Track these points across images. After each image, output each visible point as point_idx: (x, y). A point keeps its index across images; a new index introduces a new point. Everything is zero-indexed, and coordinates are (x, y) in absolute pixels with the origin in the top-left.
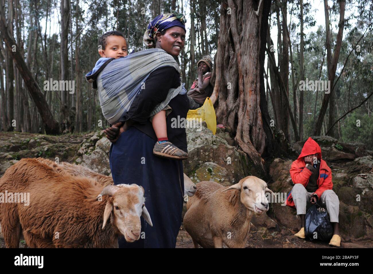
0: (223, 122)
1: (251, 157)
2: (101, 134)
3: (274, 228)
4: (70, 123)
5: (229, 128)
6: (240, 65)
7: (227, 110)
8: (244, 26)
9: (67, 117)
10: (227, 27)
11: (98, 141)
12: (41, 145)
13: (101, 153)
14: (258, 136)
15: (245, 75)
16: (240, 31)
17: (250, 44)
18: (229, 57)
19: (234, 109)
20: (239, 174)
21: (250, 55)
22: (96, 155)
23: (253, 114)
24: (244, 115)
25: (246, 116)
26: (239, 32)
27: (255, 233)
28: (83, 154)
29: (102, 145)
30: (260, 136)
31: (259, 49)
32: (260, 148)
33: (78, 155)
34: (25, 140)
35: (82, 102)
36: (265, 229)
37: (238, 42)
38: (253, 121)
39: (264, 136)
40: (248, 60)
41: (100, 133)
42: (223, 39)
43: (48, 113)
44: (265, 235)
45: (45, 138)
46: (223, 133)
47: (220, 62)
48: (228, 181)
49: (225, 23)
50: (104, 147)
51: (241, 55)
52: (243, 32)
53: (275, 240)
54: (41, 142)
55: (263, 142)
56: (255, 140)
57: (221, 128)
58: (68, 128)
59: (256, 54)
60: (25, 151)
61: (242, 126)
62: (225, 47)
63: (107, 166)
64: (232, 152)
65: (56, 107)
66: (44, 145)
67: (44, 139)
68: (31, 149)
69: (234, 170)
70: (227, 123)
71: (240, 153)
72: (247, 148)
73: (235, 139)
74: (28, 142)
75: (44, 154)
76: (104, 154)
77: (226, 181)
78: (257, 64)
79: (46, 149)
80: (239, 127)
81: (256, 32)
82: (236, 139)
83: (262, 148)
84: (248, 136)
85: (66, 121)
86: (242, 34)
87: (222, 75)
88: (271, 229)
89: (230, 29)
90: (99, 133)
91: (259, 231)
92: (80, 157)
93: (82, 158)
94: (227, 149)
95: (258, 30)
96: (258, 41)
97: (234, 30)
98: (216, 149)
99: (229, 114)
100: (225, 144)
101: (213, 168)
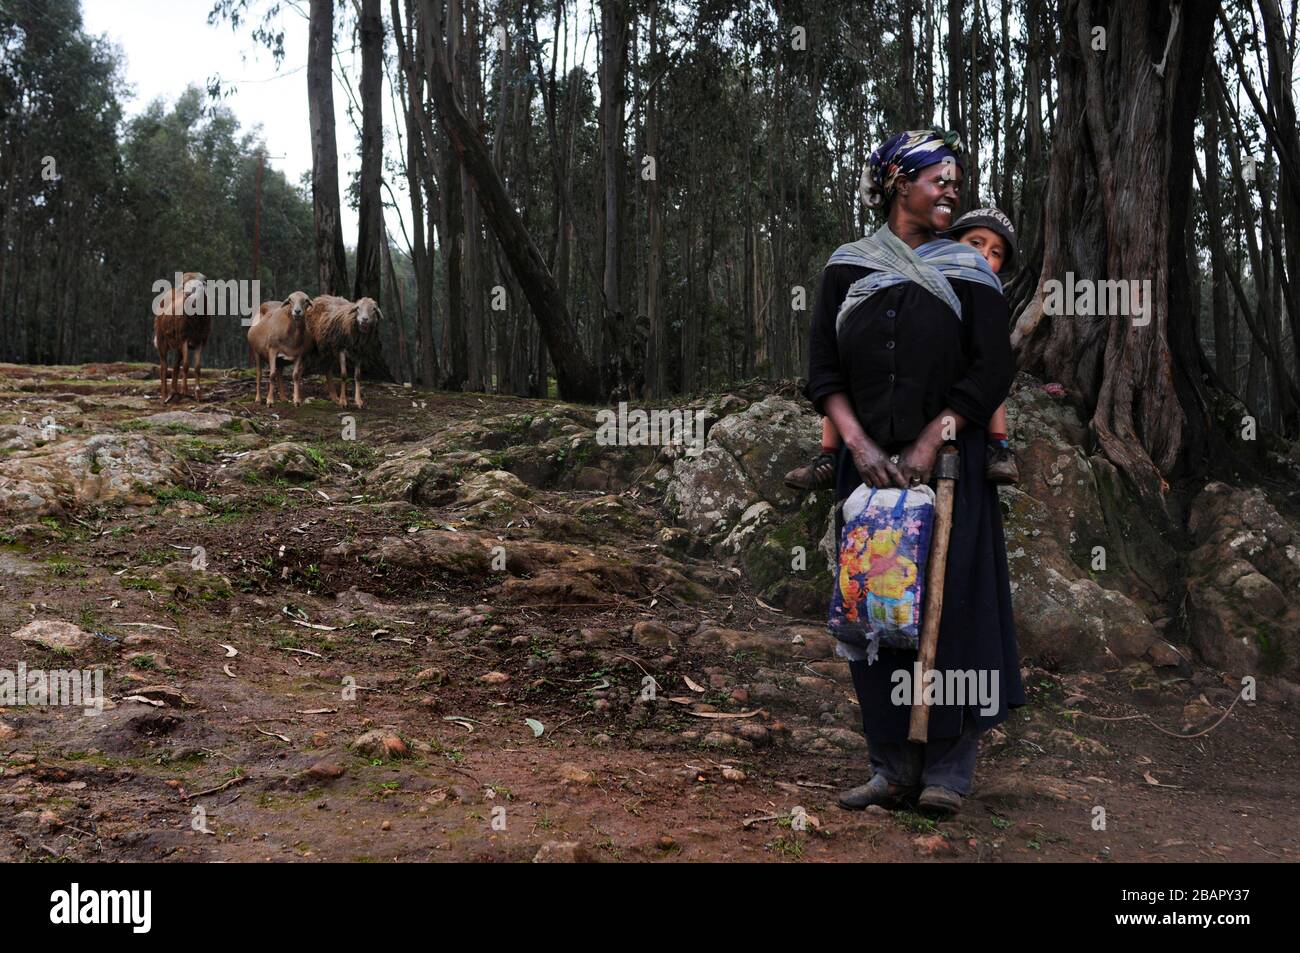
0: (1066, 377)
1: (1132, 475)
2: (723, 406)
3: (1174, 666)
4: (632, 366)
5: (1078, 393)
6: (1112, 216)
7: (1075, 341)
8: (1122, 105)
9: (624, 346)
10: (1078, 107)
11: (715, 425)
12: (563, 433)
13: (720, 456)
14: (1159, 418)
15: (1123, 247)
16: (1112, 119)
17: (1139, 158)
18: (1082, 191)
19: (1095, 341)
20: (1088, 522)
21: (1138, 190)
22: (708, 460)
23: (1144, 356)
24: (1120, 358)
25: (1125, 363)
26: (1110, 121)
27: (1114, 674)
28: (673, 458)
29: (726, 434)
30: (1165, 419)
31: (1167, 172)
32: (1165, 451)
33: (660, 461)
34: (518, 419)
35: (664, 291)
36: (1145, 666)
37: (1105, 151)
38: (1143, 376)
39: (1178, 418)
40: (1132, 203)
41: (719, 402)
42: (1064, 141)
43: (567, 337)
44: (1141, 680)
45: (570, 415)
46: (1058, 409)
47: (1056, 206)
48: (1052, 537)
49: (1073, 95)
50: (730, 442)
51: (1114, 189)
52: (1120, 123)
53: (1168, 693)
54: (562, 425)
55: (1176, 435)
56: (1150, 429)
57: (1055, 393)
58: (626, 382)
59: (1157, 185)
60: (522, 447)
61: (1113, 389)
62: (1071, 164)
63: (736, 492)
64: (1068, 460)
65: (581, 306)
66: (569, 432)
67: (567, 415)
68: (535, 443)
69: (1076, 509)
70: (1074, 378)
71: (1095, 465)
72: (1120, 452)
73: (1091, 424)
74: (529, 423)
75: (570, 456)
76: (730, 459)
77: (1046, 536)
78: (1158, 216)
79: (575, 444)
80: (1104, 392)
81: (1156, 124)
82: (1094, 425)
83: (1172, 451)
84: (1127, 418)
85: (619, 359)
86: (1118, 129)
87: (1062, 244)
88: (1168, 669)
89: (1085, 115)
90: (717, 403)
91: (1127, 670)
92: (667, 466)
93: (672, 469)
94: (1055, 453)
95: (1163, 117)
96: (1162, 149)
97: (1096, 116)
98: (1025, 452)
99: (1081, 354)
100: (1049, 438)
101: (1013, 502)
